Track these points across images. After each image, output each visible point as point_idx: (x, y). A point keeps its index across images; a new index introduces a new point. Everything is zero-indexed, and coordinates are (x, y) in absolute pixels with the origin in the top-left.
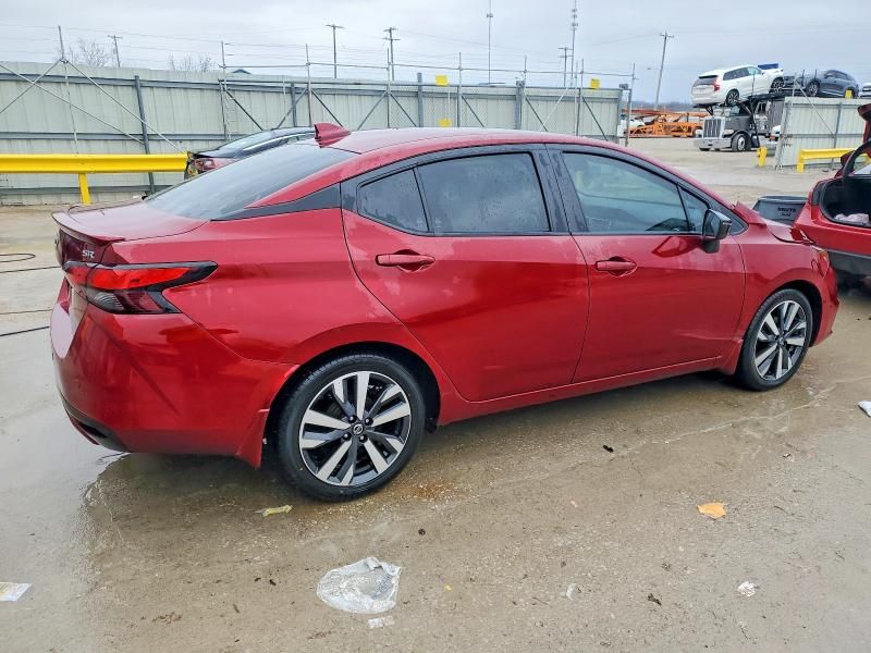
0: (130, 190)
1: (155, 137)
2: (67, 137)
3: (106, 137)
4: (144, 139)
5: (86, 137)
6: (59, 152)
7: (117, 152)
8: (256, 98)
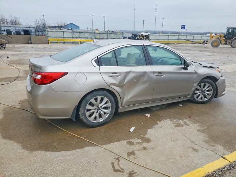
0: (62, 43)
1: (65, 37)
2: (57, 37)
3: (60, 37)
4: (64, 37)
5: (58, 37)
6: (55, 39)
7: (61, 39)
8: (76, 33)
